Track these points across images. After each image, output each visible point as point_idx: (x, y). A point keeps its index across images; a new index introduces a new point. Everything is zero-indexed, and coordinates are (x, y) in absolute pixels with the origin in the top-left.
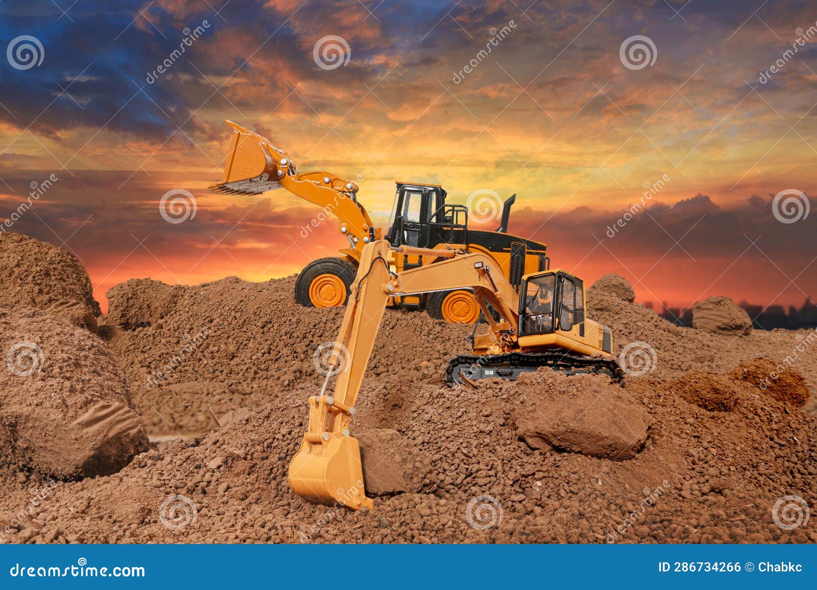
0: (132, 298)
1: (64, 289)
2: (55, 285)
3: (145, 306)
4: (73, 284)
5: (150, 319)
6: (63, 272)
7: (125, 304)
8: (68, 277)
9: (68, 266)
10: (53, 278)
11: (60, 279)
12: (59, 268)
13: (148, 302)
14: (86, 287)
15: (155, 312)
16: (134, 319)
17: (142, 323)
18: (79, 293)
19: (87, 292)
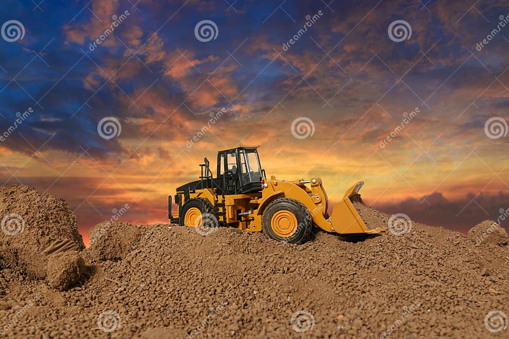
0: (108, 239)
1: (59, 230)
2: (53, 227)
3: (117, 245)
4: (65, 224)
5: (121, 255)
6: (57, 216)
7: (103, 245)
8: (61, 219)
9: (61, 210)
10: (51, 221)
11: (56, 222)
12: (55, 212)
13: (119, 242)
14: (73, 225)
15: (124, 249)
16: (110, 255)
17: (115, 258)
18: (69, 232)
19: (74, 230)
